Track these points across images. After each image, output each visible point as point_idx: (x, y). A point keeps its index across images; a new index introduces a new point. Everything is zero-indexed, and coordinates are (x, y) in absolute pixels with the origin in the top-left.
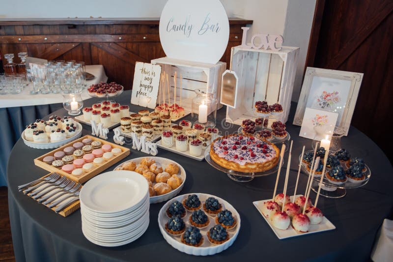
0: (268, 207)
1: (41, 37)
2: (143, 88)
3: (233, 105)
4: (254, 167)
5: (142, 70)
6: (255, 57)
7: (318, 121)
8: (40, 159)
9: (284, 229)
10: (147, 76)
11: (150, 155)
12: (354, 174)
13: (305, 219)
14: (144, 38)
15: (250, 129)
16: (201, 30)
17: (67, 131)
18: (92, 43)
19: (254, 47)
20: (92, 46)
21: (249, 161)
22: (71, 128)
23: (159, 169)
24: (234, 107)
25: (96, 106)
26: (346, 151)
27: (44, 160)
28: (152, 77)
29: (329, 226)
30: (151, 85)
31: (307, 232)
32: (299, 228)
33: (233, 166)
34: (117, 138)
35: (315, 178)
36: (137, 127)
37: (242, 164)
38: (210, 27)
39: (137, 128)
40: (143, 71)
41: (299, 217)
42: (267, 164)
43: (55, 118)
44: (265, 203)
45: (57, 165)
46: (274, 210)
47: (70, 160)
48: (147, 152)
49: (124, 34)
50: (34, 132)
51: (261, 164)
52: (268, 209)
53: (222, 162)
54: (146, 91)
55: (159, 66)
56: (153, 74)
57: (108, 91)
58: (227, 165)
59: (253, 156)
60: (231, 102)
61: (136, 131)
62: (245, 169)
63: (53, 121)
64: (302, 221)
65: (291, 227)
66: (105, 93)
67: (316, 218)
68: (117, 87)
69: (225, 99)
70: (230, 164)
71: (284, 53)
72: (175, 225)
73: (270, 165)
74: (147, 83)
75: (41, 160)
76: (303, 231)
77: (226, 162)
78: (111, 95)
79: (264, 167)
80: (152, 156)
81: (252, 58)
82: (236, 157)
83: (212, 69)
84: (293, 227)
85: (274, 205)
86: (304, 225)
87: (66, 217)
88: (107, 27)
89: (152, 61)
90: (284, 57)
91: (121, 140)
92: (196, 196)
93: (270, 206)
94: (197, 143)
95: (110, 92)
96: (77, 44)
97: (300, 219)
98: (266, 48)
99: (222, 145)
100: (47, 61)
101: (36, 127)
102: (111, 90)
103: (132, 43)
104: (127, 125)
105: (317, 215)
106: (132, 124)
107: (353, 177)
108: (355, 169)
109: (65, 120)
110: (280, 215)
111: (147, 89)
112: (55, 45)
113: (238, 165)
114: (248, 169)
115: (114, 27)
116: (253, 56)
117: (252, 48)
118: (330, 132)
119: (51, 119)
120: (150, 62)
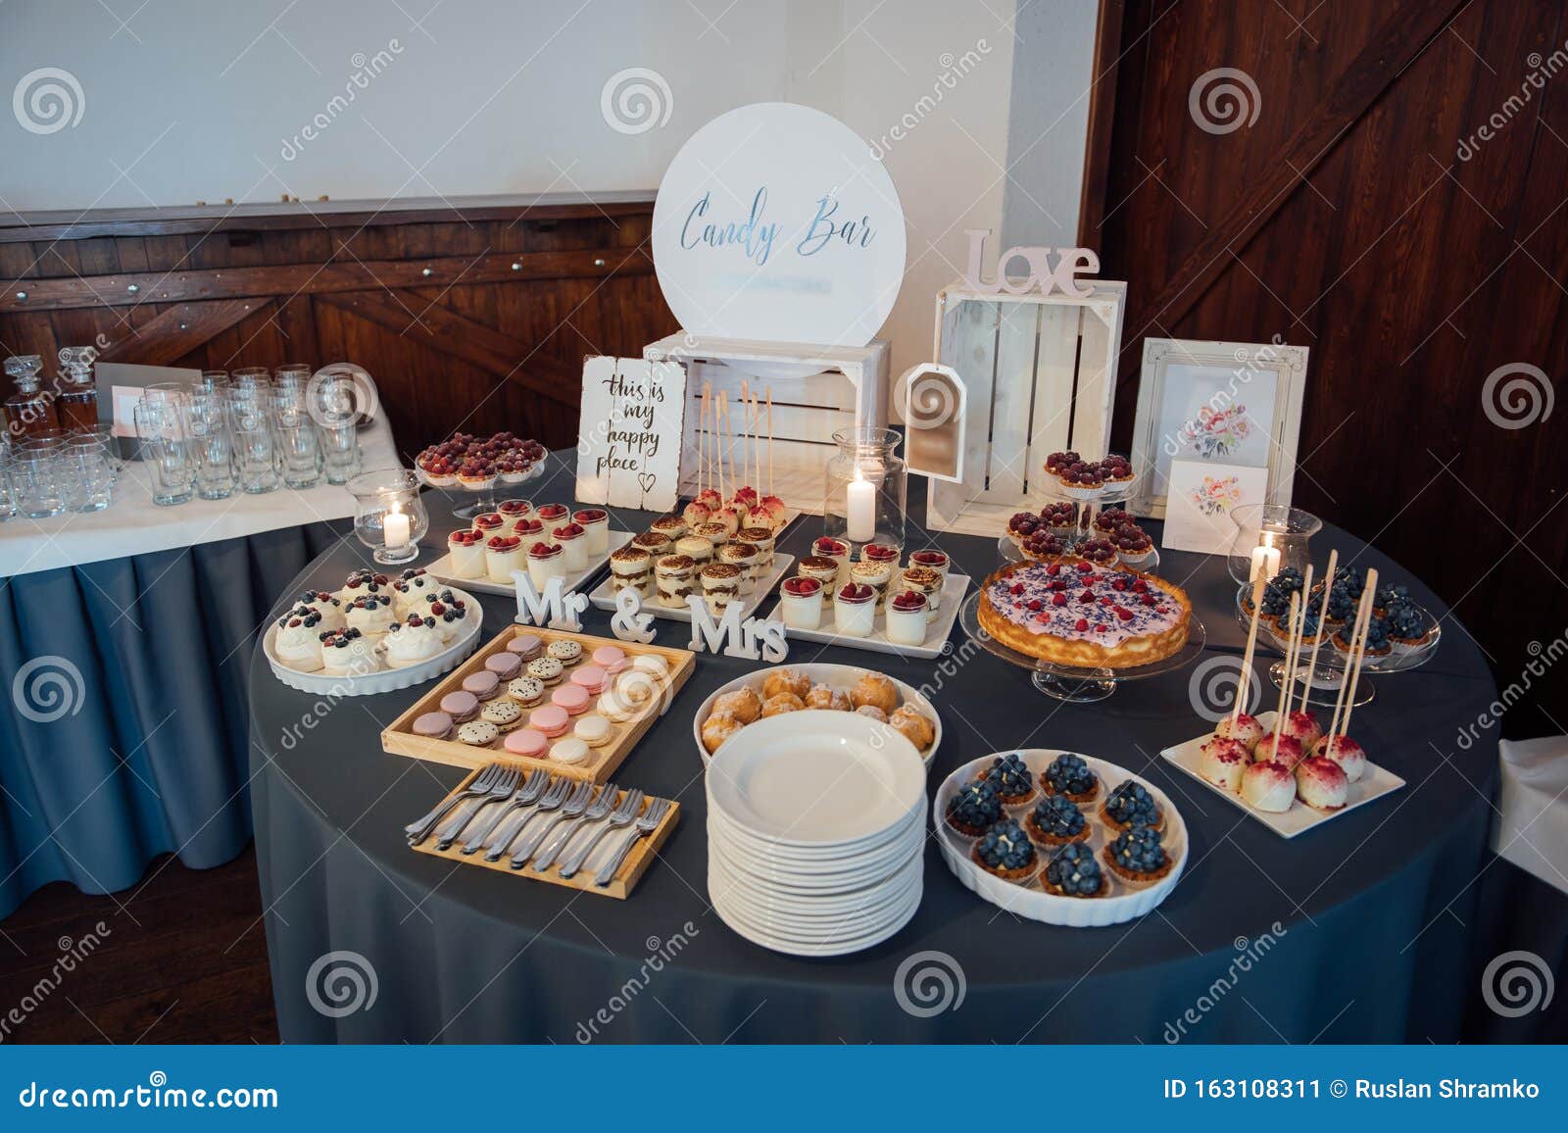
0: (1222, 758)
1: (112, 282)
2: (621, 445)
3: (953, 473)
4: (1144, 647)
5: (613, 382)
6: (989, 316)
7: (1212, 500)
8: (401, 729)
9: (1281, 810)
10: (631, 401)
11: (762, 664)
12: (1404, 629)
13: (1333, 772)
14: (515, 267)
15: (1049, 542)
16: (808, 238)
17: (439, 620)
18: (321, 293)
19: (1007, 287)
20: (320, 307)
21: (1126, 635)
22: (449, 607)
23: (840, 699)
24: (958, 479)
25: (486, 521)
26: (1354, 572)
27: (416, 727)
28: (654, 402)
29: (1388, 781)
30: (650, 431)
31: (1345, 805)
32: (1323, 799)
33: (1084, 655)
34: (629, 623)
35: (1301, 655)
36: (682, 578)
37: (1110, 644)
38: (838, 228)
39: (682, 580)
40: (617, 385)
41: (1319, 768)
42: (1176, 635)
43: (367, 580)
44: (1204, 747)
45: (483, 739)
46: (1241, 761)
47: (514, 716)
48: (750, 653)
49: (440, 257)
50: (323, 637)
51: (1161, 636)
52: (1223, 761)
53: (1045, 648)
54: (634, 454)
55: (674, 365)
56: (657, 392)
57: (500, 467)
58: (1063, 653)
59: (1127, 616)
60: (946, 463)
61: (678, 592)
62: (1120, 658)
63: (363, 590)
64: (1329, 778)
65: (1299, 803)
66: (490, 473)
67: (1353, 765)
68: (526, 448)
69: (920, 457)
70: (1075, 649)
71: (1109, 304)
72: (1010, 850)
73: (1181, 635)
74: (636, 426)
75: (407, 728)
76: (1334, 805)
77: (1059, 646)
78: (513, 478)
79: (1169, 643)
80: (769, 664)
81: (977, 321)
82: (1083, 626)
83: (866, 363)
84: (1304, 802)
85: (1236, 747)
86: (1337, 787)
87: (628, 898)
88: (372, 234)
89: (647, 350)
90: (1107, 313)
91: (643, 626)
92: (1014, 760)
93: (1225, 753)
94: (909, 602)
95: (509, 469)
96: (262, 302)
97: (1321, 772)
98: (1047, 290)
99: (1016, 599)
100: (198, 373)
101: (318, 618)
102: (513, 460)
103: (472, 285)
104: (637, 576)
105: (1355, 757)
106: (660, 569)
107: (1403, 637)
108: (1404, 614)
109: (411, 583)
110: (1270, 770)
111: (635, 446)
112: (174, 311)
113: (1098, 648)
114: (1131, 656)
115: (400, 235)
116: (980, 313)
117: (1002, 291)
118: (1278, 524)
119: (355, 585)
120: (639, 355)
